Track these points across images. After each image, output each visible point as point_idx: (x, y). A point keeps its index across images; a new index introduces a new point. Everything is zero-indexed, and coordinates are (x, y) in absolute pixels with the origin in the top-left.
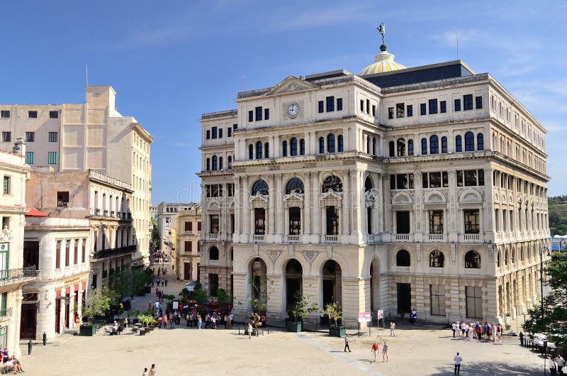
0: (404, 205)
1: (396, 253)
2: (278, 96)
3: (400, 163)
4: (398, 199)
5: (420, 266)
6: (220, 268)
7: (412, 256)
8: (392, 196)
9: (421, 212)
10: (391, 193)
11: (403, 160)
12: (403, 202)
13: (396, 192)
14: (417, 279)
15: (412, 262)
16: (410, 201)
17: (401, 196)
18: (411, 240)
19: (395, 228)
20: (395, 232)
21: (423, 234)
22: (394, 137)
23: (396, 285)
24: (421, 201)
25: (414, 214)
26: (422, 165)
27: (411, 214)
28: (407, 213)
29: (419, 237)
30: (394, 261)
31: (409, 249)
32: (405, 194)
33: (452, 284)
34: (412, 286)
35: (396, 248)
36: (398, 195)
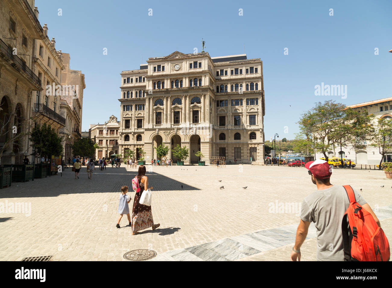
0: (222, 113)
1: (219, 134)
2: (169, 60)
3: (222, 95)
4: (220, 111)
5: (230, 139)
6: (130, 145)
7: (226, 135)
8: (217, 110)
9: (231, 116)
10: (217, 108)
11: (223, 94)
12: (223, 112)
13: (219, 108)
14: (229, 145)
15: (226, 138)
16: (226, 111)
17: (222, 109)
18: (226, 128)
19: (219, 123)
20: (219, 125)
21: (232, 126)
22: (219, 84)
23: (219, 149)
24: (231, 112)
25: (227, 117)
26: (232, 96)
27: (226, 117)
28: (224, 117)
29: (230, 127)
30: (218, 138)
31: (225, 132)
32: (223, 109)
33: (244, 147)
34: (226, 148)
35: (219, 132)
36: (220, 109)
